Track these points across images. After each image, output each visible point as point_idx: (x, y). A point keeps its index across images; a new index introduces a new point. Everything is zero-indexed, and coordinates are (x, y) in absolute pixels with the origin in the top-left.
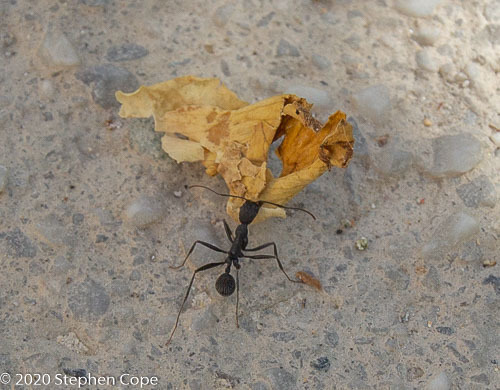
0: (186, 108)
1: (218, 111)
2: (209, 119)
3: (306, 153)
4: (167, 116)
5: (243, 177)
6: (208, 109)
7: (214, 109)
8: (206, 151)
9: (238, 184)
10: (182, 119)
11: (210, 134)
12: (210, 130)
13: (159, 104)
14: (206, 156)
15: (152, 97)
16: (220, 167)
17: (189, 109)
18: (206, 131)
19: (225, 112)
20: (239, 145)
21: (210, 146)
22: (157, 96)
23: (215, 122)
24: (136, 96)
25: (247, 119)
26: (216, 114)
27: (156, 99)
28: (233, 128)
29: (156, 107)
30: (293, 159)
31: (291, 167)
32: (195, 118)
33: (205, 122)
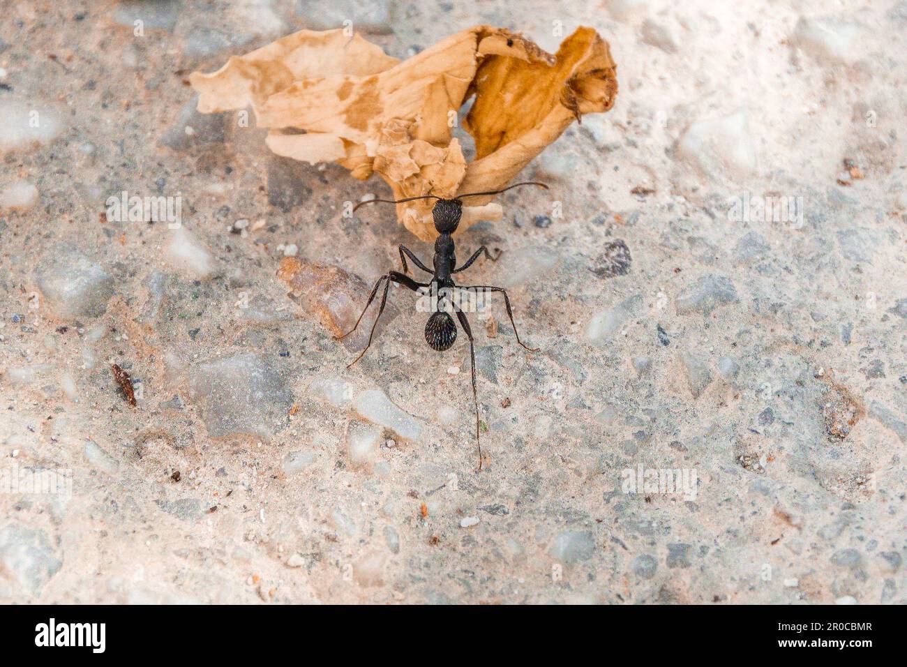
0: (299, 85)
1: (353, 79)
2: (343, 94)
3: (522, 111)
4: (271, 101)
5: (422, 168)
6: (337, 80)
7: (347, 79)
8: (348, 144)
9: (415, 180)
10: (296, 102)
11: (349, 118)
12: (347, 111)
13: (257, 85)
14: (348, 152)
15: (245, 75)
16: (377, 162)
17: (306, 85)
18: (341, 113)
19: (367, 78)
20: (404, 123)
21: (353, 135)
22: (253, 71)
23: (353, 98)
24: (222, 76)
25: (413, 78)
26: (351, 84)
27: (253, 78)
28: (387, 100)
29: (253, 89)
30: (499, 126)
31: (495, 141)
32: (319, 97)
33: (336, 99)
